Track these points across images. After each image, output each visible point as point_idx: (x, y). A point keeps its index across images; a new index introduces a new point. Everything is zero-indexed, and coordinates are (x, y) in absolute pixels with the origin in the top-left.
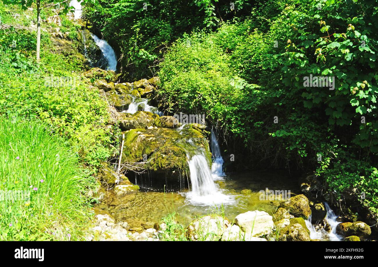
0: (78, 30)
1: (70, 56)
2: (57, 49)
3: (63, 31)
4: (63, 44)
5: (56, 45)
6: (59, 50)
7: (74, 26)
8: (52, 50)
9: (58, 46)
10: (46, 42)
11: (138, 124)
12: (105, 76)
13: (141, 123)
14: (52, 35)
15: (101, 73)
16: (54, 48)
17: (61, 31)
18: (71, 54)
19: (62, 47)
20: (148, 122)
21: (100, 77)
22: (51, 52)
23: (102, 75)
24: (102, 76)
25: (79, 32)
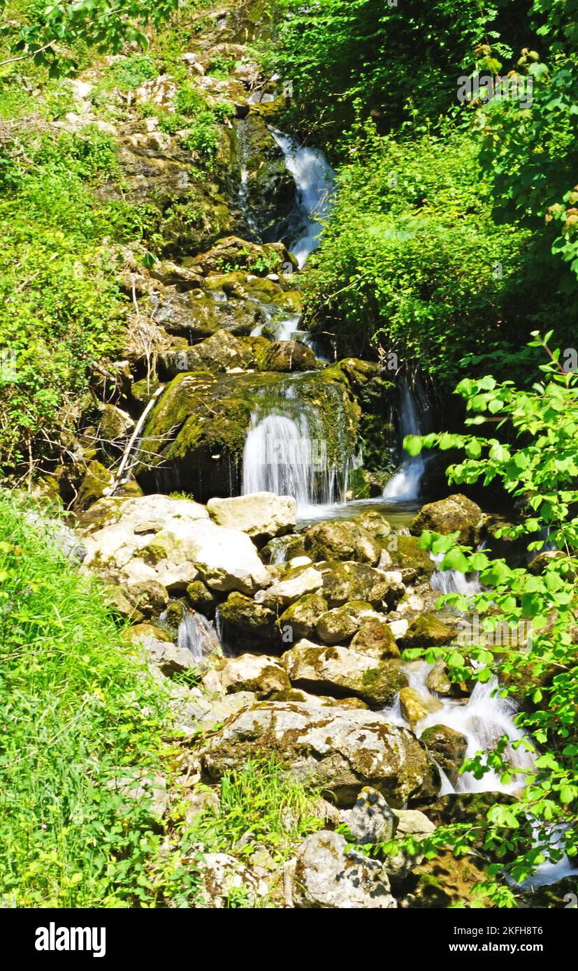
0: (222, 122)
1: (180, 207)
2: (136, 186)
3: (167, 128)
4: (159, 169)
5: (134, 174)
6: (142, 188)
7: (208, 109)
8: (117, 190)
9: (142, 176)
10: (101, 164)
11: (200, 360)
12: (253, 262)
13: (207, 358)
14: (126, 142)
15: (240, 253)
16: (124, 183)
17: (159, 128)
18: (183, 201)
19: (154, 180)
20: (228, 356)
21: (237, 267)
22: (115, 194)
23: (244, 257)
24: (242, 261)
25: (224, 129)
